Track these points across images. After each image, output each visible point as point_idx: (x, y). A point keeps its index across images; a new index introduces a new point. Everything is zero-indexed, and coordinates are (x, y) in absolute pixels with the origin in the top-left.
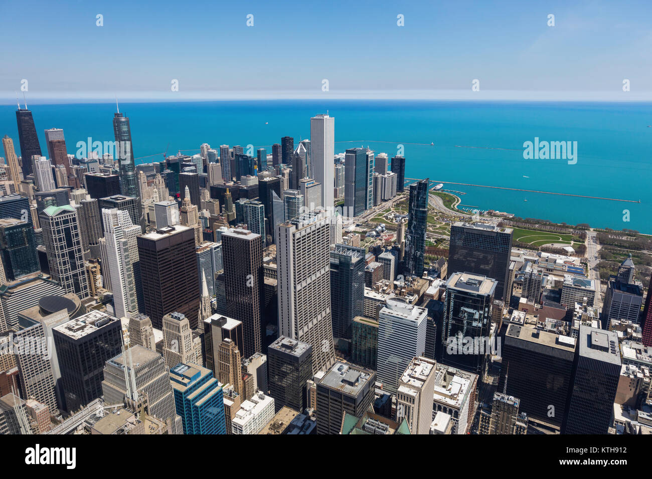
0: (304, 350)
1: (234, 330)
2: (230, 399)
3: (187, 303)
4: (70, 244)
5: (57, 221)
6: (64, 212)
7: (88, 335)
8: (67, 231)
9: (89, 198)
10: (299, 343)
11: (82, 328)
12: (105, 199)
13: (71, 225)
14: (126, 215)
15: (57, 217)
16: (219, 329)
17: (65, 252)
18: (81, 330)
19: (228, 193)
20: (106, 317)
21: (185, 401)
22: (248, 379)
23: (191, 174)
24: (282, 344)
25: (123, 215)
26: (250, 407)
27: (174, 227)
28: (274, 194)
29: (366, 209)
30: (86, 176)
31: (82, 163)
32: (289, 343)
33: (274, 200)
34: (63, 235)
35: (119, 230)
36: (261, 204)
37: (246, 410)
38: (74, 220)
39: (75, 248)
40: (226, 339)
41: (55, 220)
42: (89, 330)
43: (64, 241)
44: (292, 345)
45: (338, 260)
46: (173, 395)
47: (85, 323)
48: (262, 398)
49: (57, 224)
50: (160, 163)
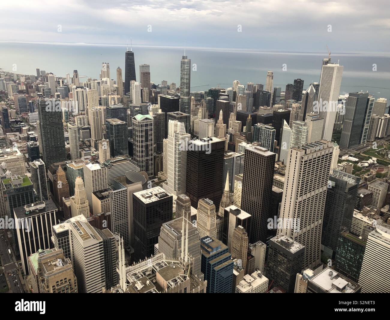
0: (298, 249)
1: (245, 220)
2: (237, 270)
3: (213, 192)
4: (147, 140)
5: (142, 124)
6: (147, 119)
7: (153, 203)
8: (147, 131)
9: (160, 111)
10: (294, 242)
11: (150, 197)
12: (170, 113)
13: (149, 128)
14: (183, 126)
15: (142, 121)
16: (235, 217)
17: (143, 144)
18: (149, 198)
19: (249, 117)
20: (164, 192)
21: (208, 264)
22: (251, 259)
23: (225, 101)
24: (281, 240)
25: (180, 125)
26: (250, 280)
27: (212, 138)
28: (285, 122)
29: (360, 143)
30: (161, 97)
31: (158, 88)
32: (287, 241)
33: (284, 127)
34: (144, 134)
35: (177, 135)
36: (274, 129)
37: (247, 282)
38: (151, 124)
39: (149, 143)
40: (240, 226)
41: (141, 123)
42: (154, 199)
43: (144, 137)
44: (289, 243)
45: (335, 183)
46: (201, 258)
47: (152, 194)
48: (260, 276)
49: (142, 126)
50: (205, 92)
